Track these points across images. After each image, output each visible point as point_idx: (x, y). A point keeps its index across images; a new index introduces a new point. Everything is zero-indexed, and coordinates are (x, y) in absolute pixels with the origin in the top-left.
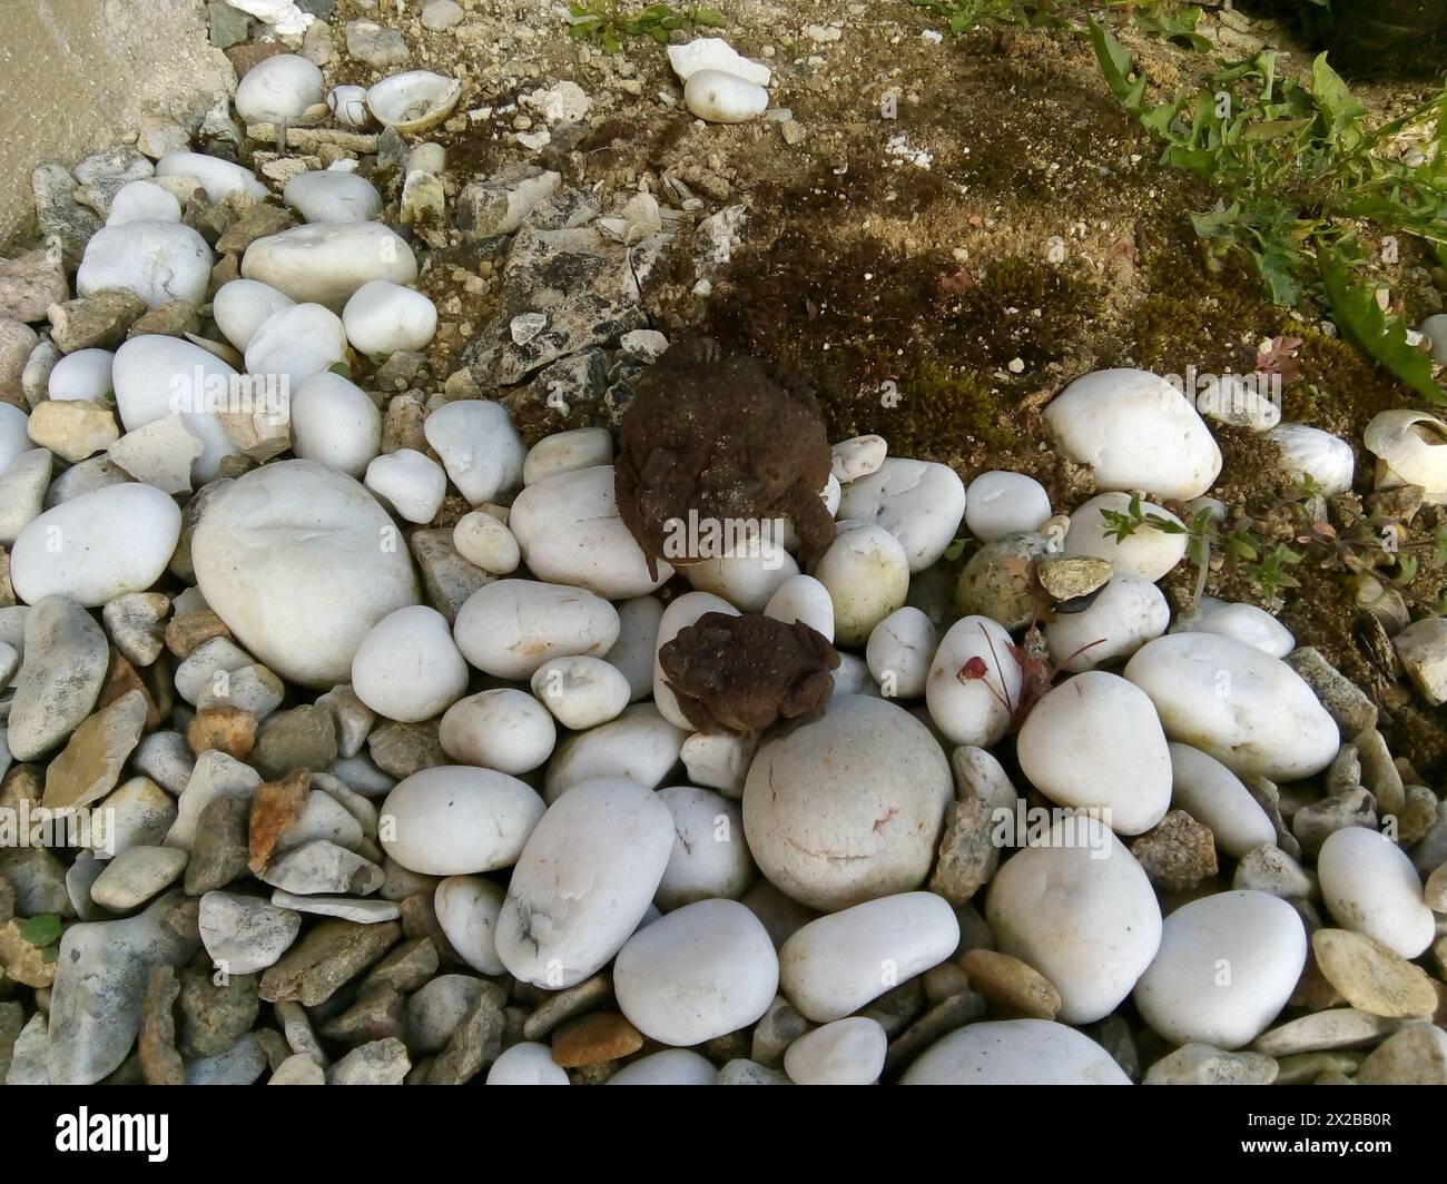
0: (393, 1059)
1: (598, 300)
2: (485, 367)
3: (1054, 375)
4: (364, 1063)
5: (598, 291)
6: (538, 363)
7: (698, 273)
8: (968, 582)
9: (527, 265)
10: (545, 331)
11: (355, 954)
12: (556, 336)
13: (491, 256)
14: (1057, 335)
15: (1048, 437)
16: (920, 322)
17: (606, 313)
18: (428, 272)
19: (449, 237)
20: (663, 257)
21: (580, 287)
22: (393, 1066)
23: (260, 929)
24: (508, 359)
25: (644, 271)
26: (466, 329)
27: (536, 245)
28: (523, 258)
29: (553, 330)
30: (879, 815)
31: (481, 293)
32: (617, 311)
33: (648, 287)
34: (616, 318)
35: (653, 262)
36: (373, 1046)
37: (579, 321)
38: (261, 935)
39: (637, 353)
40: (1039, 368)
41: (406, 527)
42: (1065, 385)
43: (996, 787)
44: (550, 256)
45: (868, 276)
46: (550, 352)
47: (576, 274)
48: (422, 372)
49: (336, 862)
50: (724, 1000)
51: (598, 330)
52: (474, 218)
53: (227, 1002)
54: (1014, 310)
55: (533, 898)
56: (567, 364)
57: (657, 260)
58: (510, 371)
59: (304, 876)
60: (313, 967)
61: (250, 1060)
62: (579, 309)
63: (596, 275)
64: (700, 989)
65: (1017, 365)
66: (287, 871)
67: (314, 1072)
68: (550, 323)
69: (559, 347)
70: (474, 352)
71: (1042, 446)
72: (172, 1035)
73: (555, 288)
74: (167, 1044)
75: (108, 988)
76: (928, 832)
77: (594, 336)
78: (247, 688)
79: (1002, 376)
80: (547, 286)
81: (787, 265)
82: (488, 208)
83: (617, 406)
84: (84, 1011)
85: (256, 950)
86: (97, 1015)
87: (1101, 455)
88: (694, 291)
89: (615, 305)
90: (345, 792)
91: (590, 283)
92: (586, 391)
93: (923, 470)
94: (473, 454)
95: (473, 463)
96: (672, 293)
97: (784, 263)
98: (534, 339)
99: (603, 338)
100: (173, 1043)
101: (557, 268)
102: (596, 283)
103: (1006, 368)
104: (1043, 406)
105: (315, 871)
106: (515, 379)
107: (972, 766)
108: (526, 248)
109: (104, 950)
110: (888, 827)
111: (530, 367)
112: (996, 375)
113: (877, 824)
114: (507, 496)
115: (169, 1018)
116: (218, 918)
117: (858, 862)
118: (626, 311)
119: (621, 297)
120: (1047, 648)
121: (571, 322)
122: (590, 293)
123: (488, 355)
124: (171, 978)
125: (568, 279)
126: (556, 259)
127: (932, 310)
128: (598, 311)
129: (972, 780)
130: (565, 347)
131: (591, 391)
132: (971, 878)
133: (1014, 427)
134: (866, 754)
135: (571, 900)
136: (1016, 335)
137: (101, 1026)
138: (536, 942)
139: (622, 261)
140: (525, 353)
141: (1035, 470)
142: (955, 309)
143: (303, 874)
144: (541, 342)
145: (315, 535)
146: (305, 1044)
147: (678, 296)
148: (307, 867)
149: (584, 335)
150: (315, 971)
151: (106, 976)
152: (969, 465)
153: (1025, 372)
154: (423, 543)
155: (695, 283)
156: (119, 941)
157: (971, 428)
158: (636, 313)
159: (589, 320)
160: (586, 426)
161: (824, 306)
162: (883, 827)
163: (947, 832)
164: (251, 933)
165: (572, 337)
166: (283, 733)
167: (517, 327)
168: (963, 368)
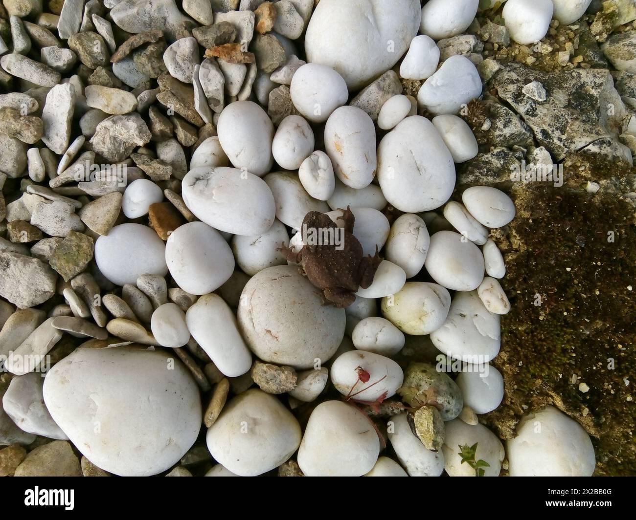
0: (141, 138)
1: (565, 126)
2: (506, 77)
3: (580, 411)
4: (136, 126)
5: (572, 125)
6: (513, 105)
7: (603, 182)
8: (423, 368)
9: (582, 80)
10: (535, 102)
11: (182, 109)
12: (534, 110)
13: (587, 60)
14: (614, 412)
15: (531, 409)
16: (604, 325)
17: (557, 133)
18: (571, 29)
19: (600, 34)
20: (610, 158)
21: (572, 114)
22: (138, 139)
23: (183, 66)
24: (512, 88)
25: (594, 149)
26: (530, 60)
27: (598, 81)
28: (587, 76)
29: (537, 106)
30: (273, 332)
31: (560, 61)
32: (560, 140)
33: (582, 153)
34: (556, 141)
35: (603, 152)
36: (145, 128)
37: (547, 119)
38: (180, 67)
39: (534, 158)
40: (585, 402)
41: (396, 67)
42: (574, 419)
43: (309, 390)
44: (593, 92)
45: (630, 288)
46: (522, 109)
47: (582, 110)
48: (496, 46)
49: (215, 88)
50: (180, 271)
51: (544, 132)
52: (618, 43)
53: (152, 63)
54: (627, 383)
55: (213, 178)
56: (515, 120)
57: (606, 155)
58: (505, 91)
59: (206, 76)
60: (172, 93)
61: (138, 82)
62: (556, 118)
63: (584, 121)
64: (182, 260)
65: (584, 388)
66: (208, 68)
67: (130, 107)
68: (542, 104)
69: (527, 113)
70: (515, 69)
71: (525, 407)
72: (136, 46)
73: (569, 101)
74: (132, 45)
75: (149, 14)
76: (275, 357)
77: (539, 131)
78: (289, 19)
79: (574, 379)
80: (569, 95)
81: (624, 236)
82: (626, 48)
83: (494, 155)
84: (139, 7)
85: (173, 66)
86: (138, 13)
87: (525, 443)
88: (589, 182)
89: (564, 137)
90: (250, 82)
91: (577, 119)
92: (500, 136)
93: (492, 337)
94: (442, 86)
95: (437, 87)
96: (584, 169)
97: (626, 233)
98: (529, 98)
99: (540, 136)
100: (133, 48)
101: (584, 98)
102: (577, 123)
103: (581, 381)
104: (554, 406)
105: (209, 80)
106: (502, 95)
107: (315, 377)
108: (595, 76)
109: (162, 6)
110: (268, 337)
111: (510, 101)
112: (574, 376)
113: (269, 332)
114: (424, 112)
115: (141, 42)
116: (184, 46)
117: (252, 324)
118: (562, 145)
119: (571, 139)
120: (395, 414)
121: (545, 115)
122: (569, 121)
123: (514, 76)
124: (158, 37)
125: (577, 106)
126: (592, 96)
127: (615, 332)
128: (557, 129)
129: (308, 378)
130: (528, 117)
131: (501, 138)
132: (259, 380)
133: (537, 389)
134: (302, 322)
135: (212, 194)
136: (608, 386)
137: (135, 17)
138: (194, 184)
139: (597, 134)
140: (518, 96)
141: (508, 403)
142: (620, 346)
143: (208, 75)
144: (527, 102)
145: (371, 20)
146: (140, 100)
147: (583, 174)
148: (210, 76)
149: (538, 125)
150: (170, 95)
151: (153, 10)
152: (504, 364)
153: (580, 393)
154: (387, 76)
155: (595, 181)
156: (168, 10)
157: (527, 363)
158: (562, 151)
159: (549, 125)
160: (478, 142)
161: (599, 263)
162: (268, 334)
163: (276, 367)
164: (180, 62)
165: (536, 119)
166: (270, 44)
167: (532, 86)
168: (574, 355)
